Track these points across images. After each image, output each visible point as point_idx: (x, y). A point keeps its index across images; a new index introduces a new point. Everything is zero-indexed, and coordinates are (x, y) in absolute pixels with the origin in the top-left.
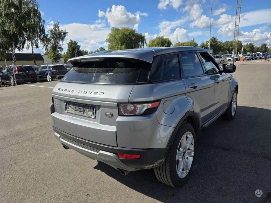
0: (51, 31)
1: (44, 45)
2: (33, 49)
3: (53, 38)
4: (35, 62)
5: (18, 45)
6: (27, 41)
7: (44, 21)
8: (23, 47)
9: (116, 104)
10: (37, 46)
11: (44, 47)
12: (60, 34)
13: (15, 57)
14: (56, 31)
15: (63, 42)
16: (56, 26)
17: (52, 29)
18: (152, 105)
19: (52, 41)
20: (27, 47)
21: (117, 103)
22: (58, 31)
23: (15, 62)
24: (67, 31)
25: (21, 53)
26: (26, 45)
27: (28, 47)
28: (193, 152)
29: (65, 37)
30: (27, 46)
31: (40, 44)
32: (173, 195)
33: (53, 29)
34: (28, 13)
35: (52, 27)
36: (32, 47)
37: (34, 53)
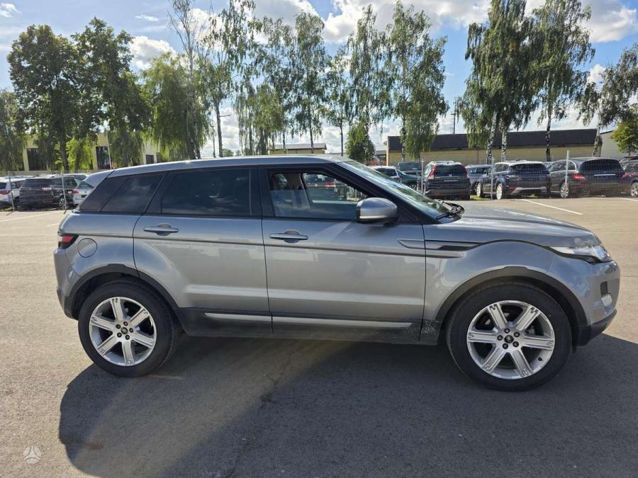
0: (611, 73)
1: (584, 110)
2: (549, 122)
3: (610, 90)
4: (548, 152)
5: (517, 117)
6: (541, 105)
7: (593, 51)
8: (528, 118)
10: (561, 115)
11: (583, 114)
13: (492, 142)
14: (625, 68)
20: (539, 118)
22: (630, 70)
23: (490, 152)
25: (521, 130)
26: (535, 115)
27: (542, 118)
30: (540, 115)
33: (618, 65)
36: (550, 117)
37: (551, 129)
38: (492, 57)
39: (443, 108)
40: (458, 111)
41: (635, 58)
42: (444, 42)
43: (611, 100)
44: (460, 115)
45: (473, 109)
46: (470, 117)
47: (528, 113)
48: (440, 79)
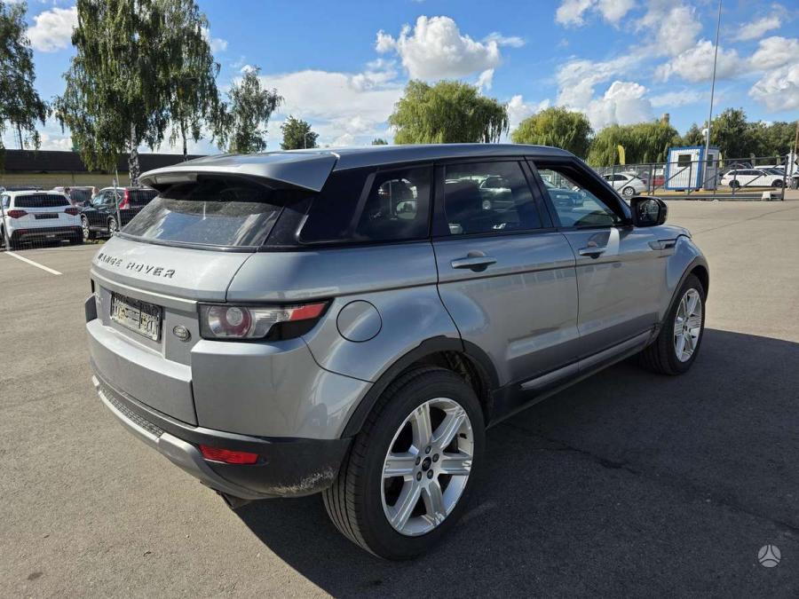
0: (237, 94)
1: (217, 133)
2: (185, 143)
3: (240, 113)
5: (148, 133)
6: (171, 120)
7: (219, 66)
8: (161, 137)
9: (193, 304)
10: (196, 135)
11: (216, 137)
12: (259, 102)
13: (134, 164)
14: (249, 91)
15: (266, 126)
16: (252, 80)
17: (240, 87)
18: (294, 313)
19: (238, 121)
20: (171, 138)
21: (195, 302)
22: (254, 94)
24: (278, 94)
25: (155, 152)
26: (167, 133)
27: (174, 137)
28: (470, 462)
29: (273, 109)
30: (171, 133)
31: (206, 130)
32: (378, 583)
33: (242, 87)
34: (175, 45)
35: (239, 82)
36: (184, 137)
37: (189, 153)
38: (117, 50)
39: (40, 110)
40: (61, 118)
41: (257, 82)
42: (23, 11)
43: (242, 124)
44: (65, 124)
45: (84, 117)
46: (80, 127)
47: (160, 130)
48: (27, 65)
